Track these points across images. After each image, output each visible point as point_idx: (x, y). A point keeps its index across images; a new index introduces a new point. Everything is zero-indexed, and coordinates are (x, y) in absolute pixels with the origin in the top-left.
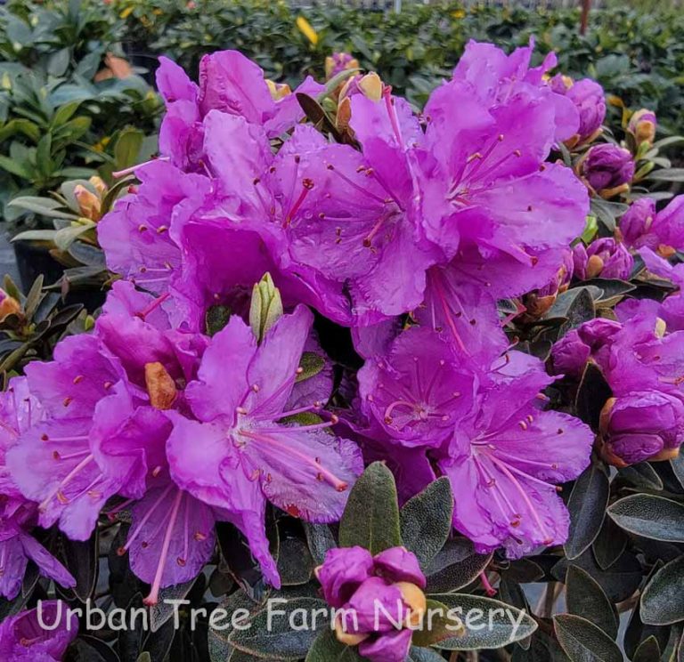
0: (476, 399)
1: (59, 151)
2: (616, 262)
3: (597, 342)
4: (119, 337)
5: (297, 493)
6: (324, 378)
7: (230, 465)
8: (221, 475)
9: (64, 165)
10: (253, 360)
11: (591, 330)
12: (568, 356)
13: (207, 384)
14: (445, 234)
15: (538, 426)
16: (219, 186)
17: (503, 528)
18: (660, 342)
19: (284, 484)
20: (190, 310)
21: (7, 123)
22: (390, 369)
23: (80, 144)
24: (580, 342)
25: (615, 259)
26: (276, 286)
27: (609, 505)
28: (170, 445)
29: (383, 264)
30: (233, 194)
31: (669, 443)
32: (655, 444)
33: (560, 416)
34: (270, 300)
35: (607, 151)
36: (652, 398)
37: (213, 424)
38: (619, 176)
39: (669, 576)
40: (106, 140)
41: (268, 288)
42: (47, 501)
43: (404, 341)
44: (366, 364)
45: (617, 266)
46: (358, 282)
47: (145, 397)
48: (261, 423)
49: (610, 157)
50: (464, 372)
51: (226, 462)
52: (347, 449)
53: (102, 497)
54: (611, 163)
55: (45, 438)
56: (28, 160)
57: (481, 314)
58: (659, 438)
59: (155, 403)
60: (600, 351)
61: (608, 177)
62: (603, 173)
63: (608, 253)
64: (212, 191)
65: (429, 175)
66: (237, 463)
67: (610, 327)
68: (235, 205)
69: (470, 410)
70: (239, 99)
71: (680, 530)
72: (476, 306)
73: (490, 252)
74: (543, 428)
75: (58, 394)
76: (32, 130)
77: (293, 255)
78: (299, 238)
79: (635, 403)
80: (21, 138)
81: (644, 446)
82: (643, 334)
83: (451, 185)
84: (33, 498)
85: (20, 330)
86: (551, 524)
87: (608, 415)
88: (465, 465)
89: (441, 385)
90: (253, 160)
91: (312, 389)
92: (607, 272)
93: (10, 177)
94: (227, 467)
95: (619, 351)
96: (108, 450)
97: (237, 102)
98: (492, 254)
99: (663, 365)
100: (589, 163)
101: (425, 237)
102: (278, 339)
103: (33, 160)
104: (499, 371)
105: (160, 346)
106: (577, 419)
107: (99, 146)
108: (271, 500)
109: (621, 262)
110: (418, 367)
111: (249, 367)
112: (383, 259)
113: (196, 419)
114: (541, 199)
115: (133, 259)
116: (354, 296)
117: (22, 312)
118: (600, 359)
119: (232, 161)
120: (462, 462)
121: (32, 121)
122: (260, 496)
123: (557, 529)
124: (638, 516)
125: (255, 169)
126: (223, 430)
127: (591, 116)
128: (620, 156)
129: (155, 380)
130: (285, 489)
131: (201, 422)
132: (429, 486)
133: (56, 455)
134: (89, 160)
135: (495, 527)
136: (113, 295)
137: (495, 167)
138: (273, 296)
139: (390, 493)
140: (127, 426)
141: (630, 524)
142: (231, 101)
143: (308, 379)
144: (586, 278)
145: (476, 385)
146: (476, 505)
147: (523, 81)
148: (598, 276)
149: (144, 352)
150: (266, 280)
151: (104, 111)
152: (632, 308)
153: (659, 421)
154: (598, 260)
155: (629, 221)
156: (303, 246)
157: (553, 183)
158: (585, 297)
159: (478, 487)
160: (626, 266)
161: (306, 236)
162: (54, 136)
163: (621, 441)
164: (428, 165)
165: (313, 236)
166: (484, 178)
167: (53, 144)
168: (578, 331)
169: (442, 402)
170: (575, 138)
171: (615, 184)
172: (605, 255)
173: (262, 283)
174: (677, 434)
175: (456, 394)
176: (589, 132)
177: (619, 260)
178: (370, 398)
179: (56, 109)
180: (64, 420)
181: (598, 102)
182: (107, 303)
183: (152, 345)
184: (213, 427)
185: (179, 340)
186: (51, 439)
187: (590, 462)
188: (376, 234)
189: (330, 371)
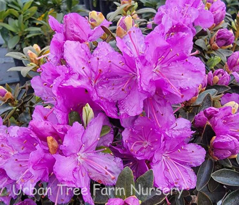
0: (162, 143)
1: (26, 21)
2: (223, 78)
3: (210, 116)
4: (37, 128)
5: (101, 176)
6: (111, 134)
7: (76, 171)
8: (73, 175)
9: (29, 26)
10: (84, 134)
11: (208, 112)
12: (200, 121)
13: (66, 146)
14: (150, 87)
15: (186, 149)
16: (71, 70)
17: (172, 184)
18: (233, 116)
19: (96, 173)
20: (62, 116)
21: (6, 10)
22: (134, 130)
23: (33, 18)
24: (204, 116)
25: (223, 77)
26: (91, 107)
27: (212, 173)
28: (54, 168)
29: (130, 95)
30: (76, 72)
31: (234, 153)
32: (228, 154)
33: (194, 145)
34: (89, 113)
35: (224, 32)
36: (227, 139)
37: (71, 157)
38: (229, 42)
39: (233, 196)
40: (43, 16)
41: (88, 108)
42: (19, 180)
43: (138, 121)
44: (125, 129)
45: (224, 80)
46: (121, 102)
47: (47, 149)
48: (88, 154)
49: (225, 35)
50: (159, 133)
51: (75, 170)
52: (118, 161)
53: (35, 182)
54: (225, 37)
55: (17, 160)
56: (15, 25)
57: (167, 109)
58: (230, 152)
59: (51, 151)
60: (211, 119)
61: (224, 42)
62: (222, 41)
63: (221, 75)
64: (68, 72)
65: (145, 65)
66: (79, 169)
67: (215, 111)
68: (76, 76)
69: (160, 147)
70: (79, 31)
71: (237, 181)
72: (165, 107)
73: (166, 93)
74: (188, 149)
75: (20, 145)
76: (16, 13)
77: (98, 93)
78: (101, 86)
79: (221, 140)
80: (12, 16)
81: (224, 154)
82: (228, 112)
83: (154, 66)
84: (14, 179)
85: (13, 103)
86: (190, 181)
87: (213, 143)
88: (160, 163)
89: (152, 135)
90: (83, 58)
91: (107, 138)
92: (220, 82)
93: (9, 32)
94: (75, 172)
95: (218, 120)
96: (35, 169)
97: (78, 33)
98: (168, 93)
99: (235, 123)
100: (217, 37)
101: (143, 90)
102: (92, 126)
103: (17, 25)
104: (174, 129)
105: (52, 130)
106: (200, 146)
107: (41, 18)
108: (92, 179)
109: (225, 79)
110: (144, 130)
111: (82, 137)
112: (130, 93)
113: (64, 155)
114: (188, 69)
115: (44, 92)
116: (120, 108)
117: (13, 97)
118: (211, 122)
119: (75, 59)
120: (159, 163)
121: (15, 9)
122: (88, 178)
123: (192, 183)
124: (223, 176)
125: (84, 61)
126: (74, 158)
127: (220, 16)
128: (229, 34)
129: (50, 142)
130: (97, 175)
131: (66, 157)
132: (146, 172)
133: (21, 165)
134: (37, 24)
135: (170, 184)
136: (35, 111)
137: (171, 58)
138: (90, 111)
139: (131, 177)
140: (41, 160)
141: (219, 179)
142: (76, 33)
143: (106, 135)
144: (213, 84)
145: (162, 138)
146: (164, 176)
147: (192, 6)
148: (217, 83)
149: (46, 133)
150: (87, 106)
151: (42, 4)
152: (228, 97)
153: (229, 147)
154: (217, 78)
155: (231, 60)
156: (102, 89)
157: (192, 64)
158: (209, 96)
159: (165, 170)
160: (227, 80)
161: (103, 84)
162: (24, 15)
163: (217, 152)
164: (144, 61)
165: (106, 84)
166: (167, 62)
167: (24, 18)
168: (204, 112)
169: (153, 141)
170: (213, 25)
171: (227, 45)
172: (220, 76)
173: (86, 107)
174: (236, 150)
175: (156, 140)
176: (219, 22)
177: (225, 78)
178: (127, 141)
179: (24, 4)
180: (22, 153)
181: (223, 10)
182: (34, 114)
183: (49, 130)
184: (71, 158)
185: (58, 128)
186: (18, 160)
187: (204, 160)
188: (128, 84)
189: (113, 132)
